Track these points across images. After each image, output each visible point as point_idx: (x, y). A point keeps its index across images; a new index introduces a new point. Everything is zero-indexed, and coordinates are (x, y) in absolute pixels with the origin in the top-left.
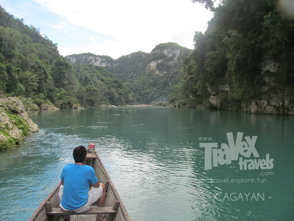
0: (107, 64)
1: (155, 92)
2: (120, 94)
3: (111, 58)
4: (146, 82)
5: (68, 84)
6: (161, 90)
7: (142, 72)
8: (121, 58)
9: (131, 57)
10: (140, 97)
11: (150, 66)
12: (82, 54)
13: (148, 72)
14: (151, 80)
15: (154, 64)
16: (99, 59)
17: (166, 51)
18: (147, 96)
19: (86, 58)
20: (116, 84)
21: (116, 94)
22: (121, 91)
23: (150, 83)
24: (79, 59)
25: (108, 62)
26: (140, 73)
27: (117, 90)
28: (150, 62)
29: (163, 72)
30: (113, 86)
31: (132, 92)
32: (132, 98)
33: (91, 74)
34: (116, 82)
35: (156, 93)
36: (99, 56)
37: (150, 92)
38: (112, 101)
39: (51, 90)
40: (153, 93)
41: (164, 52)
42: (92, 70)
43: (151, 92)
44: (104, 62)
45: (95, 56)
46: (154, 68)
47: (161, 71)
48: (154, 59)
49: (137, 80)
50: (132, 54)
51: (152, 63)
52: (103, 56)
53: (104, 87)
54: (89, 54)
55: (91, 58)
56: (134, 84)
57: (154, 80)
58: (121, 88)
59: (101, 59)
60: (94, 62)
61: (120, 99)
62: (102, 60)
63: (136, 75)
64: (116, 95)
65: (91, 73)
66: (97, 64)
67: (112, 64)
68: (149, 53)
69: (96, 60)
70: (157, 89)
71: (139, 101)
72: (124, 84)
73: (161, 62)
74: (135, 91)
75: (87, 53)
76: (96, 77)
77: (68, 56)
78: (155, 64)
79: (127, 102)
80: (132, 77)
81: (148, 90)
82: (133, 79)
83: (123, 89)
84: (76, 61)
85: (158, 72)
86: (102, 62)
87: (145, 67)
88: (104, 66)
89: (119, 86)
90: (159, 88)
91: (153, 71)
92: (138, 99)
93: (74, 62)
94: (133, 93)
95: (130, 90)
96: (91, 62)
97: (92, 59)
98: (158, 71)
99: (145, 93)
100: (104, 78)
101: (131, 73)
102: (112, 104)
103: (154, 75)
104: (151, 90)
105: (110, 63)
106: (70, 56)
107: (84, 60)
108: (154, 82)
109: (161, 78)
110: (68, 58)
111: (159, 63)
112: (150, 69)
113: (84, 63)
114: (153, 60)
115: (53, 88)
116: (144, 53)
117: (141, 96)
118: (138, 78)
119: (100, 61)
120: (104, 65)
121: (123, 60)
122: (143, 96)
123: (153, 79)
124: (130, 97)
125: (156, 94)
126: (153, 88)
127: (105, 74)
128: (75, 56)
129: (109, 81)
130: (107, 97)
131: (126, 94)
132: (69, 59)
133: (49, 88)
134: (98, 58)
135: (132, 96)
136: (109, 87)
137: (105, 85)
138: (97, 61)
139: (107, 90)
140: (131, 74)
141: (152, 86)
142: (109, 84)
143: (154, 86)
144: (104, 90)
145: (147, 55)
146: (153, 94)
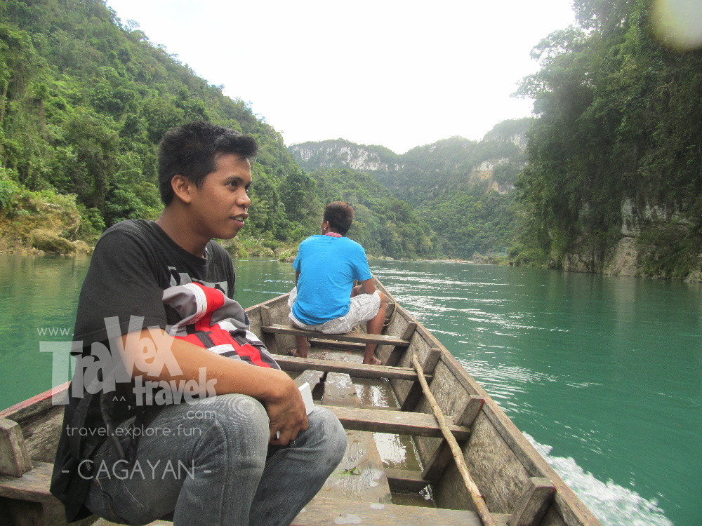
0: (380, 164)
1: (486, 232)
2: (405, 235)
3: (390, 151)
4: (467, 208)
5: (308, 214)
6: (501, 229)
7: (459, 186)
8: (411, 153)
9: (435, 150)
10: (450, 244)
11: (479, 172)
12: (324, 142)
13: (473, 184)
14: (479, 205)
15: (488, 167)
16: (363, 153)
17: (519, 138)
18: (467, 242)
19: (334, 151)
20: (396, 212)
21: (397, 235)
22: (407, 228)
23: (476, 211)
24: (319, 153)
25: (382, 161)
26: (456, 186)
27: (397, 225)
28: (480, 162)
29: (508, 186)
30: (390, 218)
31: (432, 231)
32: (430, 243)
33: (347, 191)
34: (396, 208)
35: (488, 234)
36: (363, 147)
37: (475, 233)
38: (387, 249)
39: (283, 226)
40: (482, 233)
41: (514, 139)
42: (347, 182)
43: (478, 232)
44: (374, 160)
45: (354, 147)
46: (488, 176)
47: (504, 184)
48: (488, 157)
49: (448, 203)
50: (438, 144)
51: (484, 164)
52: (372, 146)
53: (371, 219)
54: (342, 143)
55: (344, 150)
56: (439, 211)
57: (487, 205)
58: (408, 222)
59: (367, 153)
60: (351, 160)
61: (404, 244)
62: (368, 156)
63: (446, 192)
64: (397, 237)
65: (345, 188)
66: (358, 165)
67: (391, 166)
68: (479, 141)
69: (355, 157)
70: (493, 224)
71: (447, 251)
72: (415, 213)
73: (505, 163)
74: (441, 229)
75: (336, 139)
76: (355, 198)
77: (295, 146)
78: (491, 167)
79: (418, 252)
80: (436, 195)
81: (471, 228)
82: (436, 200)
83: (412, 224)
84: (312, 158)
85: (496, 187)
86: (369, 160)
87: (466, 175)
88: (374, 169)
89: (404, 218)
90: (496, 224)
91: (486, 184)
92: (445, 246)
93: (307, 159)
94: (433, 234)
95: (428, 226)
96: (346, 160)
97: (346, 153)
98: (496, 184)
99: (464, 235)
100: (372, 199)
101: (433, 186)
102: (385, 255)
103: (487, 192)
104: (477, 227)
105: (386, 163)
106: (300, 146)
107: (330, 154)
108: (487, 210)
109: (503, 199)
110: (295, 149)
111: (500, 165)
112: (479, 179)
113: (328, 162)
114: (485, 159)
115: (285, 221)
116: (467, 141)
117: (453, 240)
118: (449, 199)
119: (365, 157)
120: (373, 167)
121: (416, 157)
122: (458, 241)
123: (485, 202)
124: (427, 242)
125: (488, 237)
126: (483, 223)
127: (375, 191)
128: (309, 145)
129: (382, 205)
130: (376, 240)
131: (418, 234)
132: (298, 153)
133: (279, 221)
134: (361, 150)
135: (432, 240)
136: (381, 219)
137: (374, 215)
138: (359, 157)
139: (376, 225)
140: (435, 190)
141: (482, 218)
142: (383, 213)
143: (485, 217)
144: (371, 225)
145: (473, 146)
146: (482, 237)
